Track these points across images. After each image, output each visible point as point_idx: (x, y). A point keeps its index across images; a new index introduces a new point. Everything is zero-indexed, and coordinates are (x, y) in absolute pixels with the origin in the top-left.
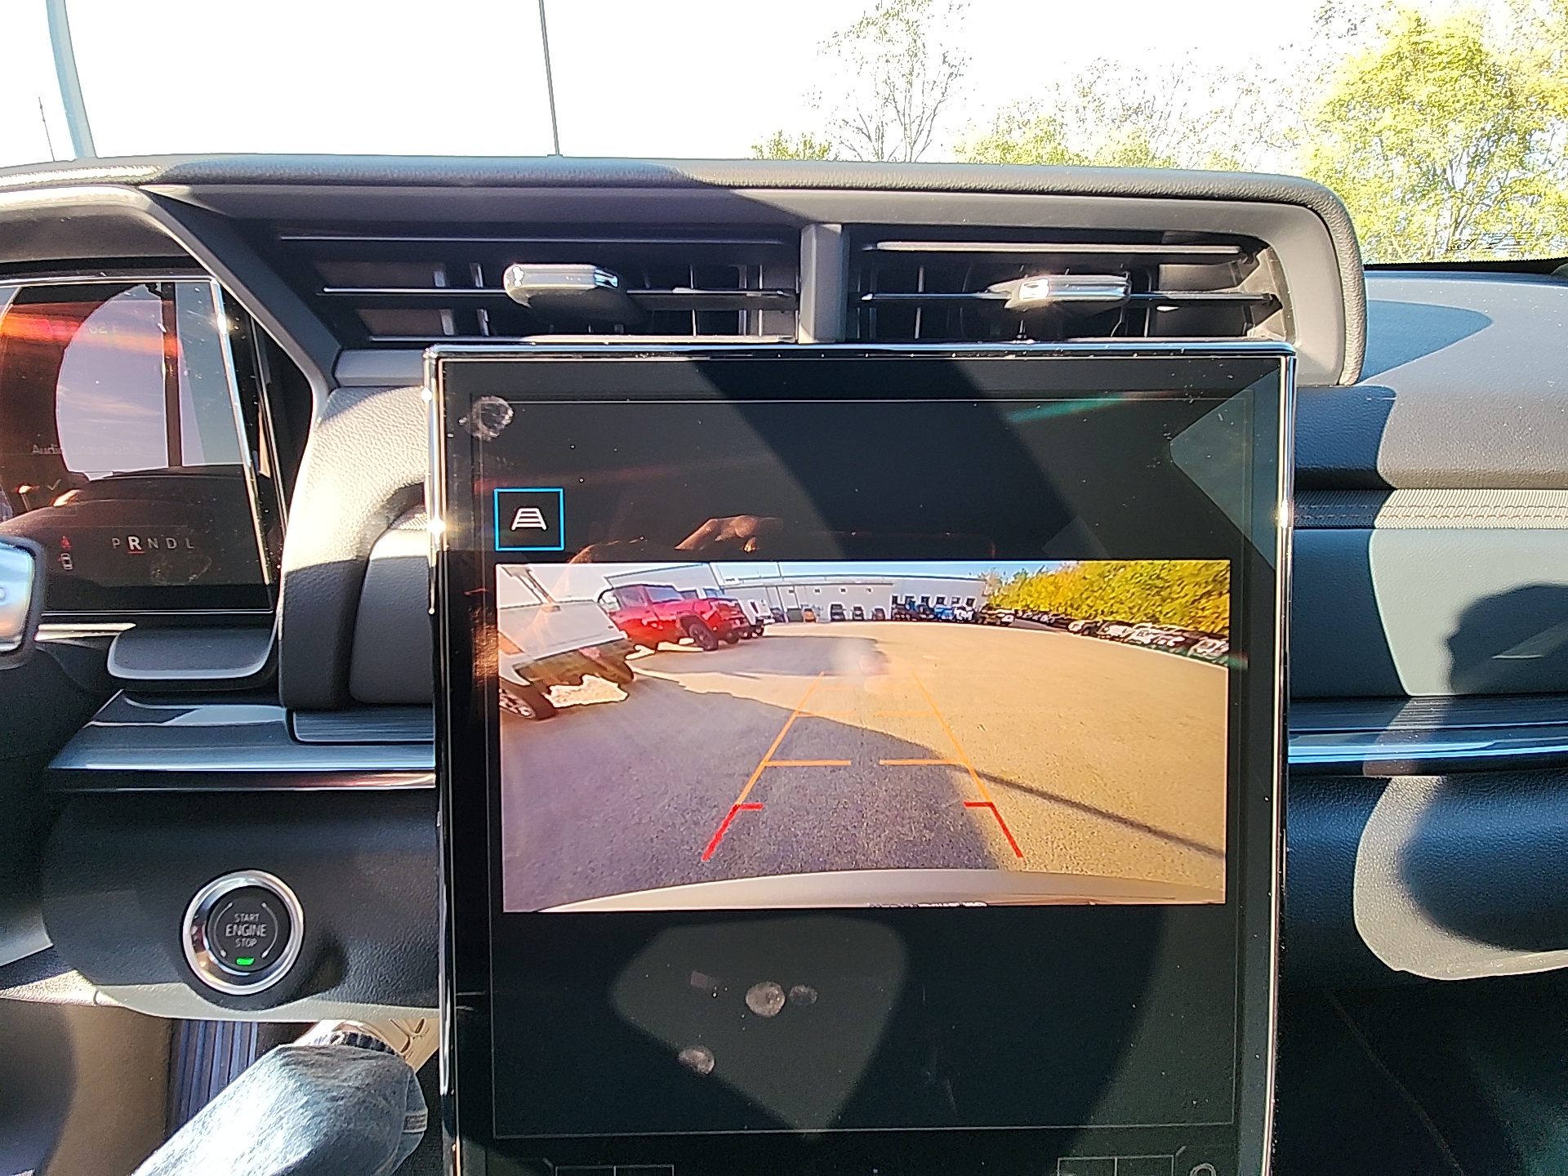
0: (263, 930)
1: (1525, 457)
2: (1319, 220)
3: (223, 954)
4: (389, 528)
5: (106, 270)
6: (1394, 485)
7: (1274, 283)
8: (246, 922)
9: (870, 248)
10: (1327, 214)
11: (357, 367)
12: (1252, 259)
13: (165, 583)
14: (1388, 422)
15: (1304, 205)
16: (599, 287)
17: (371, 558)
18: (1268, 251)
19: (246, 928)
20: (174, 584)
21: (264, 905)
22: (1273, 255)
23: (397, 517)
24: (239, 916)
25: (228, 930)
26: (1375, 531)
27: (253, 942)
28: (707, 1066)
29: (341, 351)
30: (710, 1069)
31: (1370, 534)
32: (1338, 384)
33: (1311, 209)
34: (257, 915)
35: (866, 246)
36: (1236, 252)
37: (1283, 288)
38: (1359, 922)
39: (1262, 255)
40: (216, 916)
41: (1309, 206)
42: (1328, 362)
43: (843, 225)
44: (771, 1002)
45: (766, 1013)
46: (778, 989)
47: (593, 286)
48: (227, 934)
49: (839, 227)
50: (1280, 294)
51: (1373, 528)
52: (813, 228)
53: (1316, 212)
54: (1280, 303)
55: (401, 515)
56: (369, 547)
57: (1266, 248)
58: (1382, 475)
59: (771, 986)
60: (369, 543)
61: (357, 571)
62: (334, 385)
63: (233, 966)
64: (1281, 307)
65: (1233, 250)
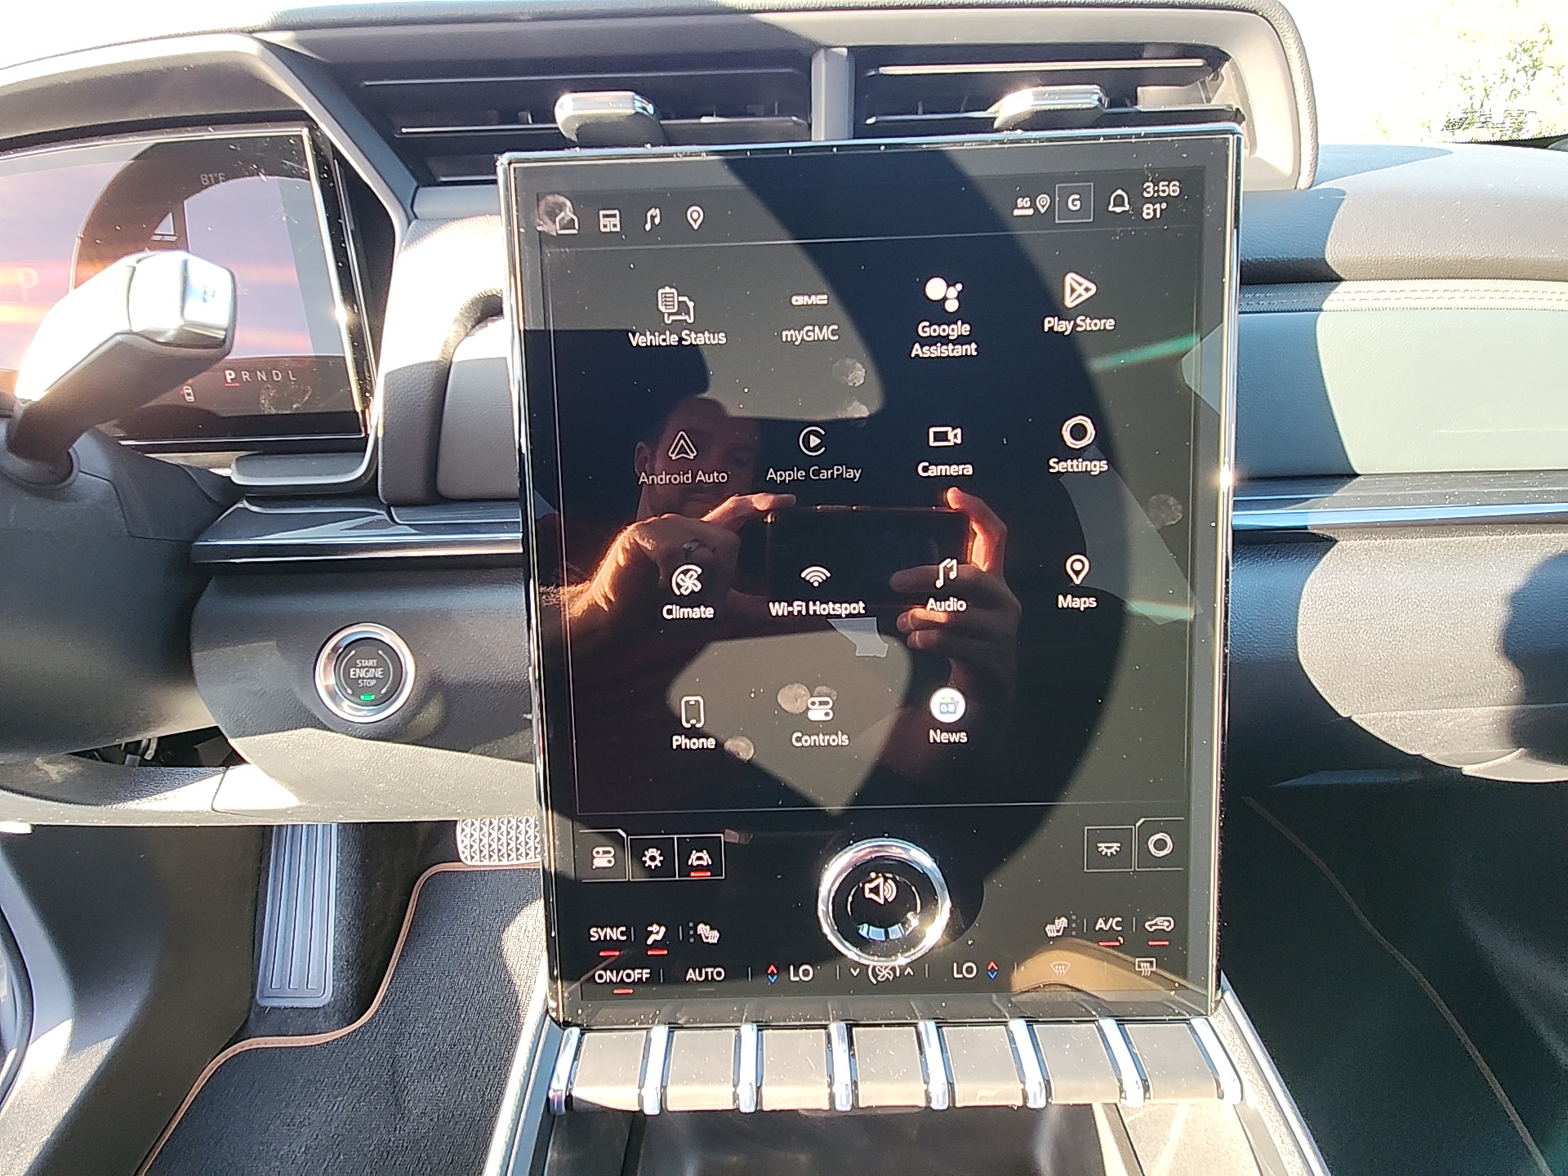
0: (380, 673)
1: (1460, 244)
2: (1273, 31)
3: (350, 691)
4: (467, 336)
5: (213, 127)
6: (1342, 276)
7: (1237, 96)
8: (367, 667)
9: (873, 73)
10: (1275, 20)
11: (431, 201)
13: (273, 411)
14: (1337, 216)
15: (1255, 12)
16: (637, 113)
17: (454, 360)
18: (1231, 64)
19: (368, 671)
20: (280, 412)
21: (380, 652)
22: (1235, 68)
23: (473, 327)
24: (361, 662)
25: (352, 673)
26: (1322, 313)
27: (373, 682)
28: (748, 754)
29: (418, 187)
30: (750, 757)
31: (1319, 315)
32: (1296, 188)
33: (1262, 16)
34: (375, 661)
35: (869, 72)
36: (1202, 64)
37: (1245, 99)
38: (1303, 656)
39: (1225, 69)
40: (341, 664)
41: (1260, 13)
42: (1287, 168)
43: (849, 48)
44: (799, 700)
45: (796, 711)
46: (805, 691)
47: (633, 112)
48: (352, 677)
49: (845, 51)
50: (1243, 106)
51: (1321, 310)
52: (822, 53)
53: (1266, 19)
54: (1243, 116)
55: (476, 325)
56: (452, 351)
57: (1227, 60)
58: (1329, 263)
59: (799, 687)
60: (451, 347)
61: (442, 375)
62: (411, 217)
63: (359, 701)
64: (1244, 119)
65: (1198, 62)
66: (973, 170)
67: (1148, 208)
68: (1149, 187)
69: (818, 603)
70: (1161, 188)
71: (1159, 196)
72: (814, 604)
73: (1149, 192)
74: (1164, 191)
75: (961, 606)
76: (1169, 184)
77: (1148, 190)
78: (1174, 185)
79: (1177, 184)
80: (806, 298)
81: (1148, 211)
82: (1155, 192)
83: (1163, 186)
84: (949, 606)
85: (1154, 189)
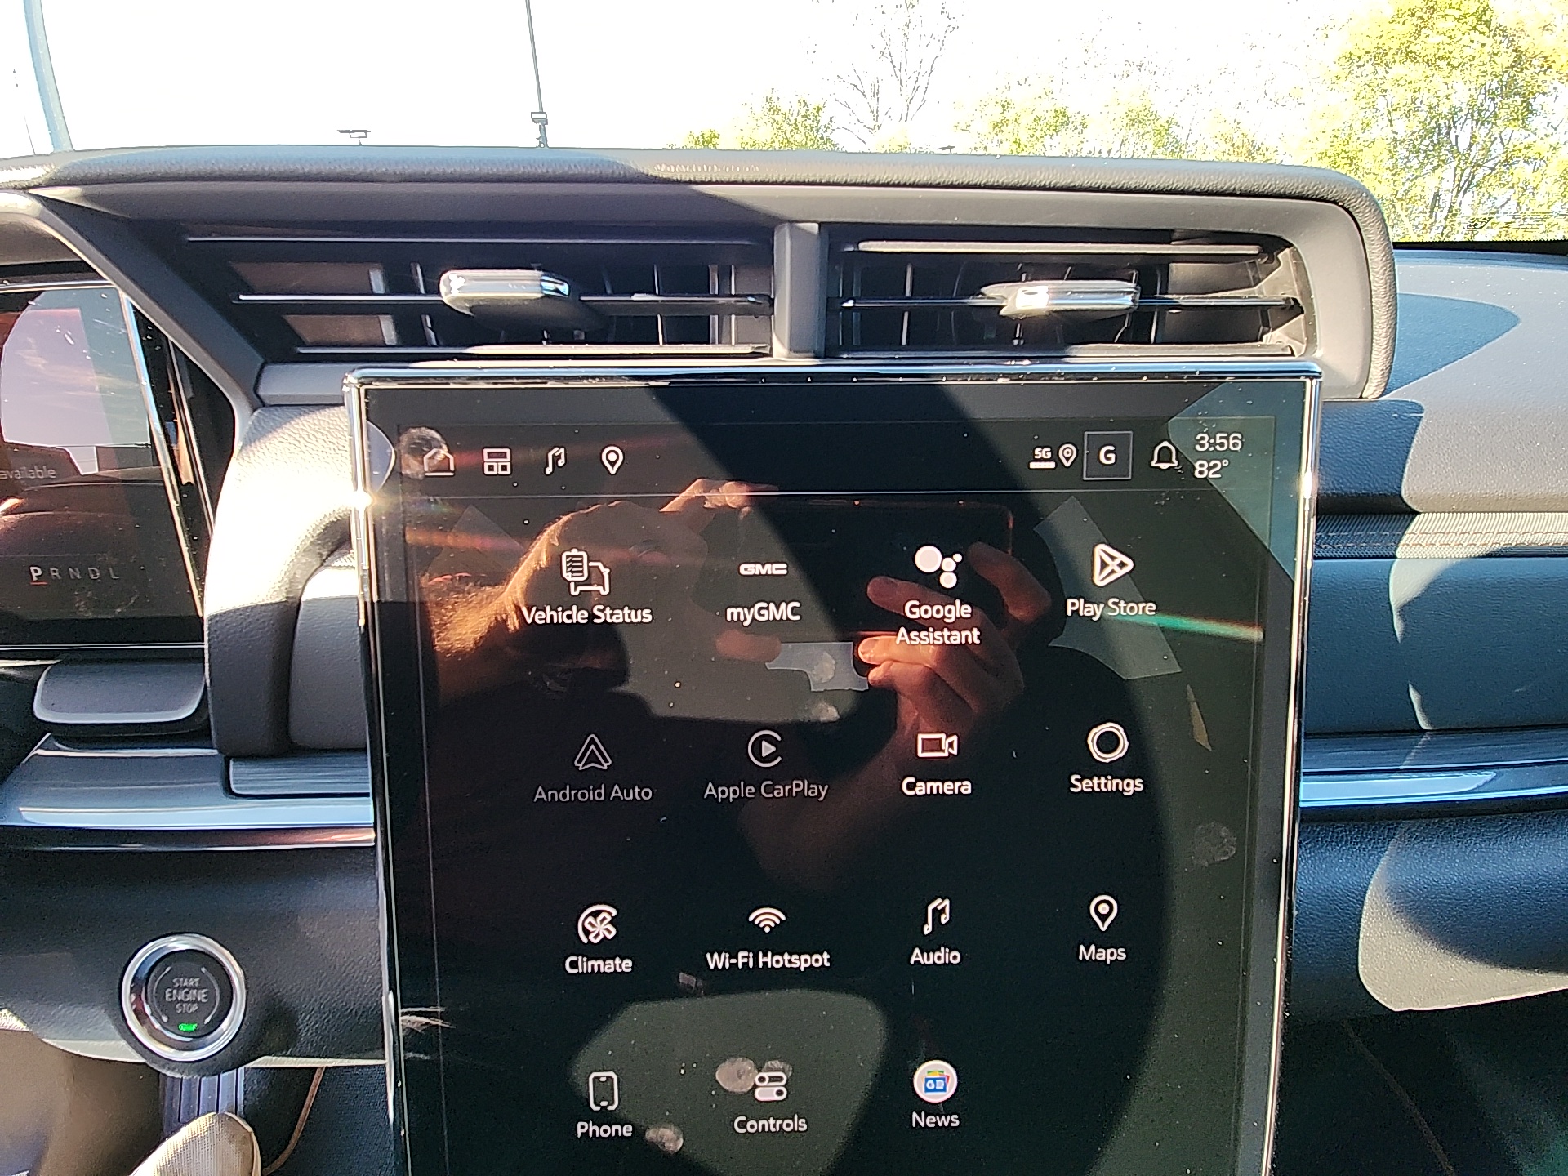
0: (204, 996)
2: (1351, 219)
3: (165, 1019)
4: (322, 565)
6: (1418, 510)
7: (1296, 286)
8: (185, 987)
9: (851, 249)
10: (1359, 212)
11: (281, 382)
12: (1272, 258)
13: (90, 615)
14: (1415, 441)
15: (1335, 202)
16: (547, 296)
17: (303, 599)
18: (1292, 251)
19: (188, 993)
20: (99, 617)
21: (203, 970)
22: (1296, 255)
23: (332, 552)
24: (179, 981)
25: (167, 995)
26: (1397, 560)
27: (195, 1007)
28: (676, 1145)
29: (263, 367)
30: (679, 1148)
31: (1392, 563)
32: (1361, 397)
33: (1342, 207)
34: (197, 980)
35: (845, 247)
36: (1257, 252)
37: (1306, 291)
38: (1363, 972)
39: (1284, 255)
40: (156, 977)
41: (1340, 204)
42: (1352, 374)
43: (821, 224)
44: (743, 1077)
45: (737, 1090)
46: (751, 1065)
47: (540, 295)
48: (167, 999)
49: (816, 226)
50: (1302, 299)
51: (1394, 557)
52: (786, 228)
53: (1347, 210)
54: (1301, 308)
55: (335, 550)
56: (301, 587)
57: (1289, 247)
58: (1405, 500)
59: (743, 1061)
60: (299, 582)
61: (287, 614)
62: (258, 403)
63: (177, 1032)
64: (1302, 312)
65: (1253, 250)
66: (979, 411)
67: (1202, 466)
68: (1203, 438)
69: (769, 954)
70: (1218, 441)
71: (1215, 449)
72: (765, 955)
73: (1202, 446)
74: (1222, 445)
75: (955, 957)
76: (1229, 435)
77: (1202, 442)
78: (1235, 438)
79: (1239, 436)
80: (759, 566)
81: (1201, 469)
82: (1211, 445)
83: (1221, 438)
84: (939, 958)
85: (1208, 442)
